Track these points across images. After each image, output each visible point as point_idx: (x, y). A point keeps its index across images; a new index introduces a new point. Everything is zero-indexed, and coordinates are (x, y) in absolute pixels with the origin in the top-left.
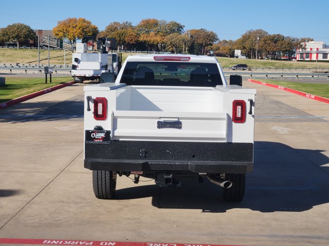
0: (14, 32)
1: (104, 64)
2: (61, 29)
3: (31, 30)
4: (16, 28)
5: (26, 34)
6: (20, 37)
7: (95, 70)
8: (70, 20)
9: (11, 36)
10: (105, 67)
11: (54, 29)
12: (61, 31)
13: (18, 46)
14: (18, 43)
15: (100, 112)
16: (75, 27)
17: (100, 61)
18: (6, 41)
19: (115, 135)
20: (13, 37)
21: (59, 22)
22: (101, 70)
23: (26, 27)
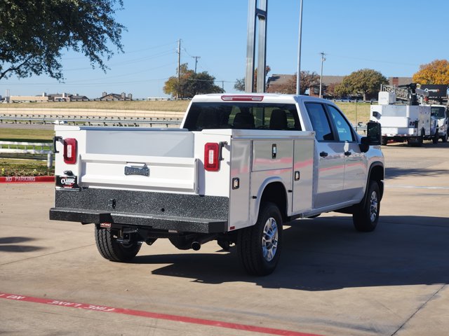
0: (359, 82)
1: (413, 120)
2: (424, 75)
3: (383, 78)
4: (362, 76)
5: (375, 83)
6: (367, 88)
7: (399, 128)
8: (438, 63)
9: (355, 87)
10: (414, 124)
11: (415, 75)
12: (423, 78)
13: (364, 99)
14: (364, 96)
15: (69, 155)
16: (444, 72)
17: (408, 116)
18: (349, 92)
19: (83, 181)
20: (357, 88)
21: (422, 66)
22: (409, 127)
23: (376, 73)
